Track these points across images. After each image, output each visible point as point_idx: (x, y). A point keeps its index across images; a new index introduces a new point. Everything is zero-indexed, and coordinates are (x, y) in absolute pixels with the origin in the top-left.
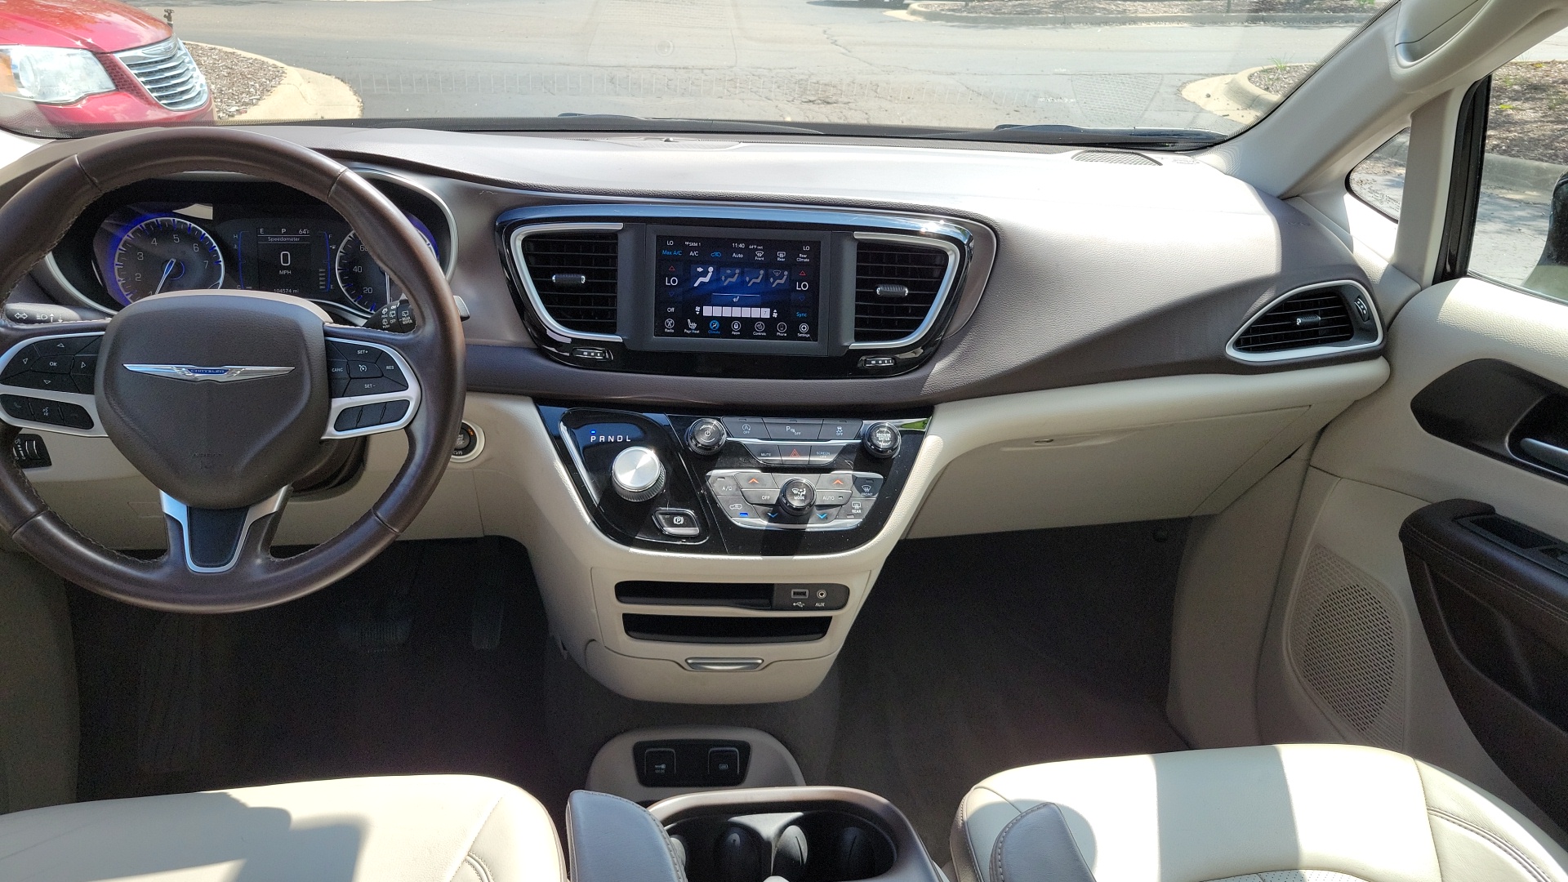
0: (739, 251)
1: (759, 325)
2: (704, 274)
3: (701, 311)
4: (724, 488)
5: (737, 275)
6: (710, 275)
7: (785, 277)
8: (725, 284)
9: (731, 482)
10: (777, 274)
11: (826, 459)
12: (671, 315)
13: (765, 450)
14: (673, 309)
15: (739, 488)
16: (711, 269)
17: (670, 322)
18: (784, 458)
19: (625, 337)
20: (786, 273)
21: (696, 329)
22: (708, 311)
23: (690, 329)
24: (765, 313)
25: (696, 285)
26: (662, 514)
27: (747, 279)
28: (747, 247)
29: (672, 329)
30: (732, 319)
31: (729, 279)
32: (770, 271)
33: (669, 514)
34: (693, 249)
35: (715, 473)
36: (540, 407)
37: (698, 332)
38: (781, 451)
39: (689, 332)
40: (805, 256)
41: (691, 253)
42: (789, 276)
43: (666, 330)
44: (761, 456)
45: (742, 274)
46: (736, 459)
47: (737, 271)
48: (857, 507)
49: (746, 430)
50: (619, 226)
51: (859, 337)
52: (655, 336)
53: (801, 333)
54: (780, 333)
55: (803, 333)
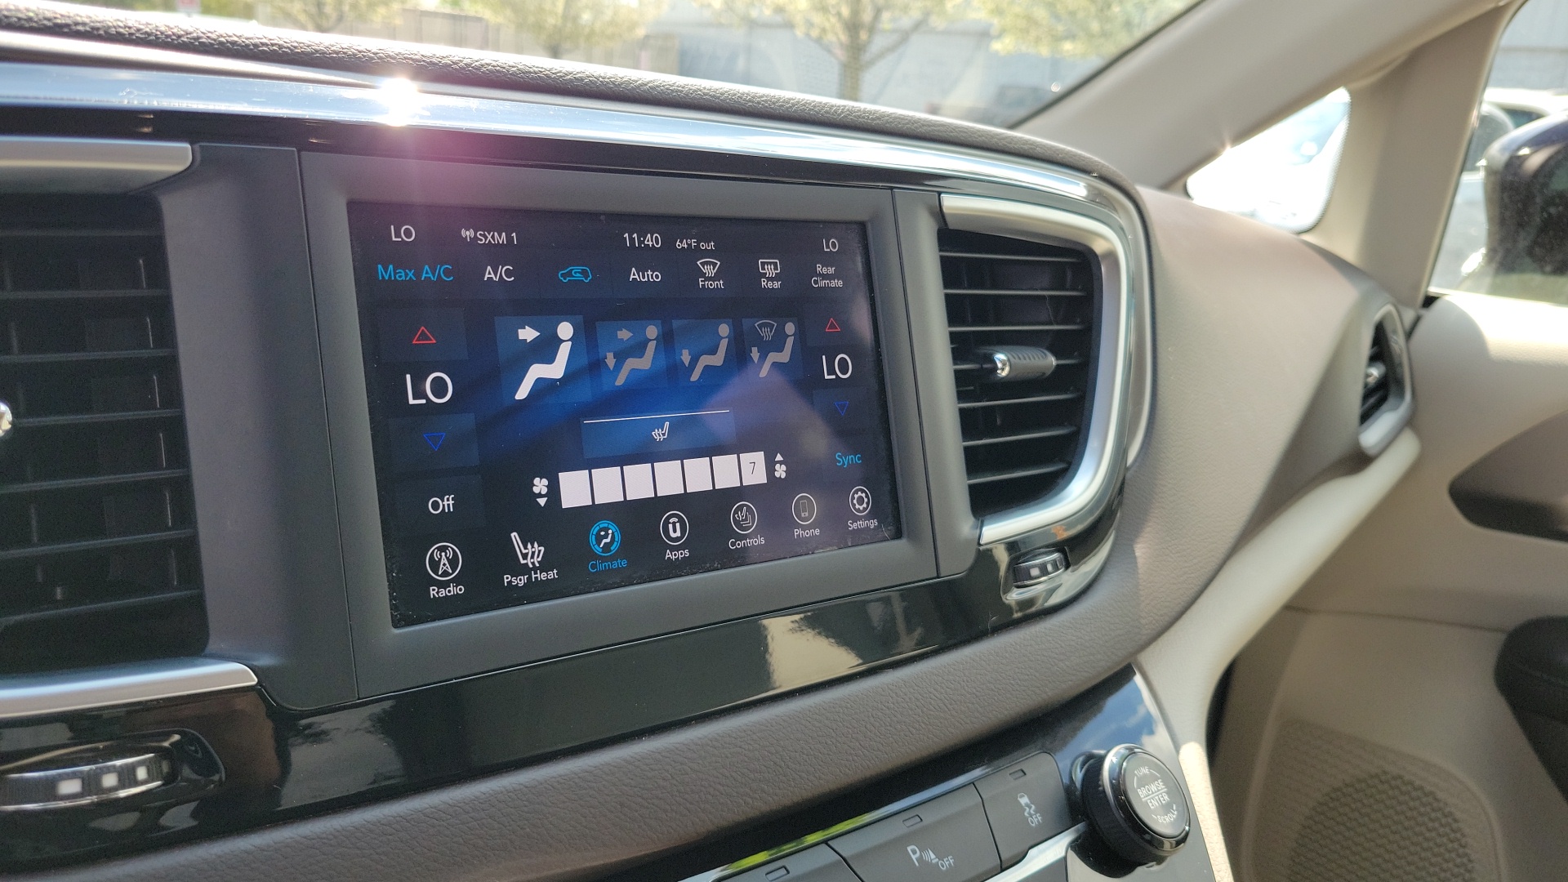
0: (645, 258)
1: (746, 516)
2: (545, 349)
3: (554, 491)
5: (652, 346)
6: (564, 351)
7: (790, 342)
8: (620, 381)
10: (767, 334)
12: (443, 528)
14: (448, 503)
16: (565, 330)
17: (444, 557)
19: (266, 661)
20: (790, 328)
21: (544, 566)
22: (575, 488)
23: (525, 570)
24: (751, 469)
25: (522, 393)
27: (686, 357)
28: (668, 243)
29: (457, 581)
30: (657, 506)
31: (631, 363)
32: (746, 323)
34: (496, 255)
37: (553, 574)
39: (521, 581)
40: (831, 270)
41: (489, 274)
42: (800, 335)
43: (433, 592)
45: (667, 340)
47: (652, 331)
50: (175, 156)
52: (396, 627)
53: (856, 519)
54: (804, 528)
55: (860, 518)
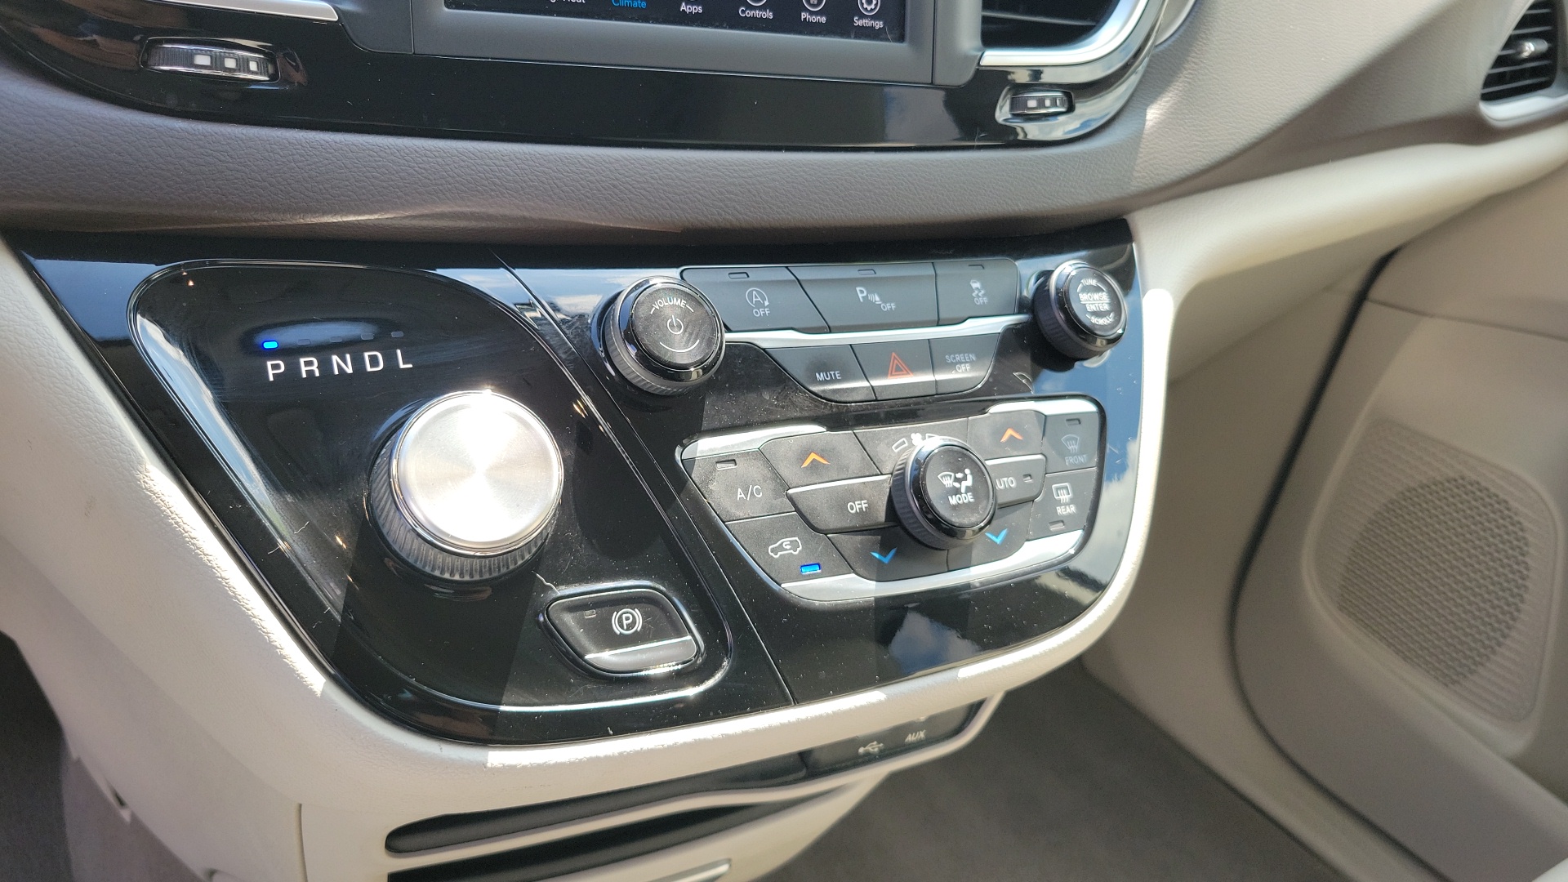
4: (740, 495)
9: (756, 470)
11: (967, 373)
13: (824, 361)
15: (782, 485)
18: (876, 383)
26: (572, 609)
33: (597, 604)
35: (705, 447)
36: (44, 265)
37: (581, 1)
38: (859, 361)
44: (816, 382)
46: (752, 396)
48: (1064, 497)
49: (759, 305)
51: (994, 36)
52: (448, 7)
53: (862, 16)
54: (812, 13)
55: (866, 17)
